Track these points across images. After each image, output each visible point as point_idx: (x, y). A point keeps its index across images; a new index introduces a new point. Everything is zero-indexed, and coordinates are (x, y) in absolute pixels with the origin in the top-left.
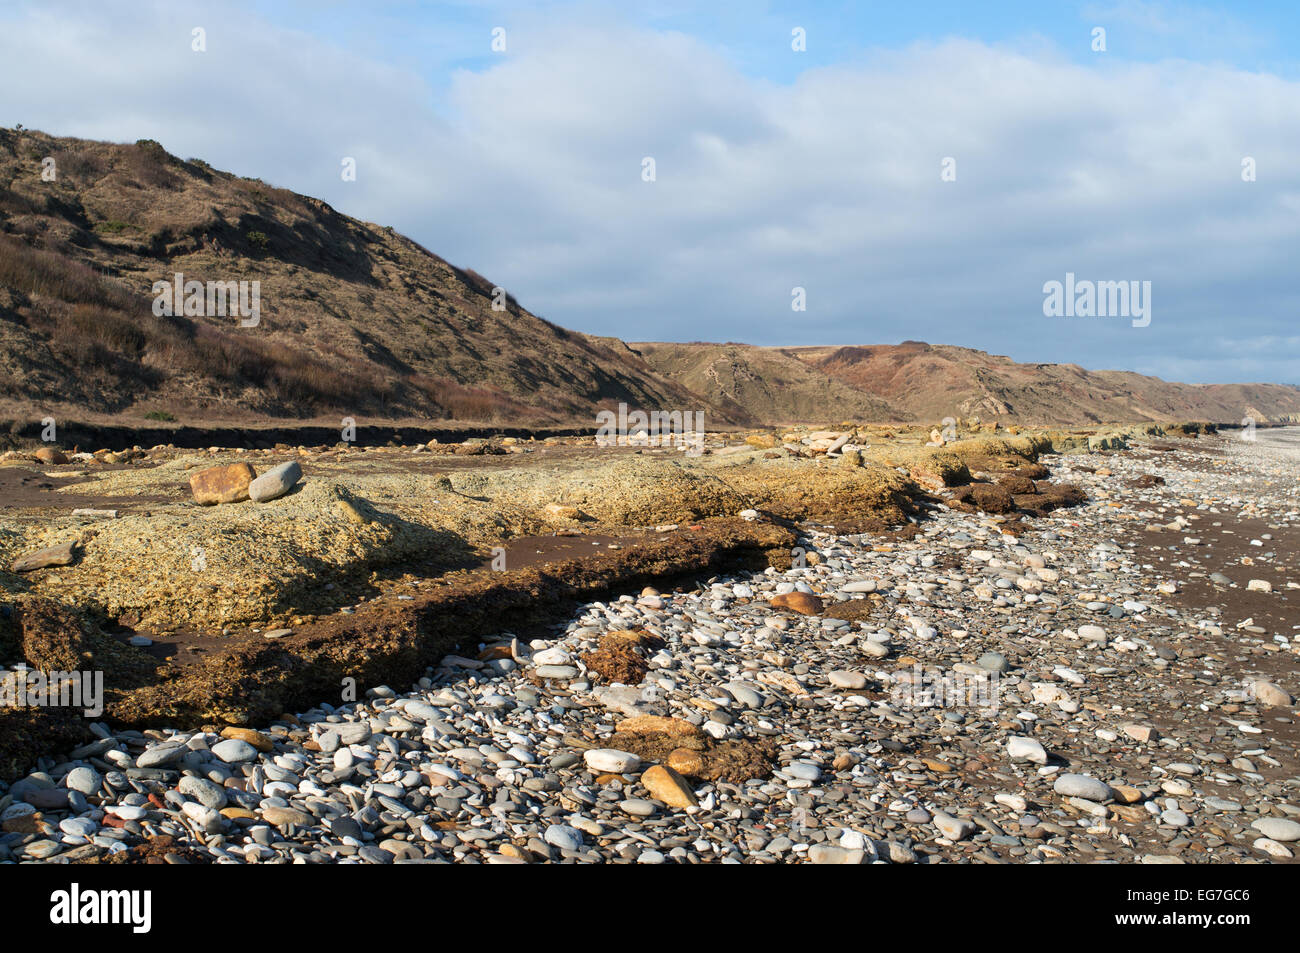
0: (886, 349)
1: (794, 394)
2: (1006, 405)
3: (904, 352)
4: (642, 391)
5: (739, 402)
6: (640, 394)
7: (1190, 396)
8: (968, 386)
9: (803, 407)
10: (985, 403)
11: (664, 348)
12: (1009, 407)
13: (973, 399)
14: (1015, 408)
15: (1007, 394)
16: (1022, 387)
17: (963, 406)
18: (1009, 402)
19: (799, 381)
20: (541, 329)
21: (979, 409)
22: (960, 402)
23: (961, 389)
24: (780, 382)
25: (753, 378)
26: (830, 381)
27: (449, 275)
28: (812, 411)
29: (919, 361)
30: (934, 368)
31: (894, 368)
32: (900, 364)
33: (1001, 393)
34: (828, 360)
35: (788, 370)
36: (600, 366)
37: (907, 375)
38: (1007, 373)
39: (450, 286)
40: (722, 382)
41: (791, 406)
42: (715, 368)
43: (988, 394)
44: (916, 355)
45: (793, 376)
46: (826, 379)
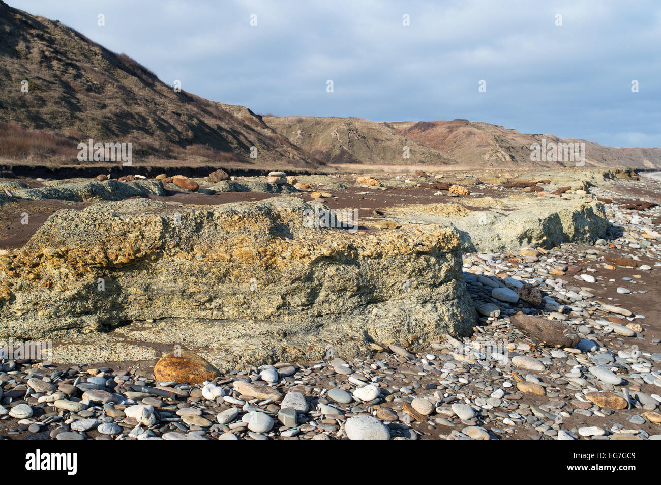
0: (443, 123)
1: (384, 147)
2: (511, 156)
3: (454, 125)
4: (238, 140)
5: (350, 152)
6: (235, 142)
7: (614, 153)
8: (489, 145)
9: (389, 155)
10: (498, 154)
11: (309, 119)
12: (512, 157)
13: (491, 152)
14: (516, 158)
15: (512, 150)
16: (521, 146)
17: (485, 156)
18: (513, 155)
19: (387, 140)
20: (169, 95)
21: (495, 158)
22: (484, 154)
23: (485, 146)
24: (377, 140)
25: (360, 138)
26: (406, 140)
27: (96, 54)
28: (394, 158)
29: (463, 129)
30: (470, 134)
31: (447, 134)
32: (451, 131)
33: (508, 149)
34: (411, 129)
35: (382, 133)
36: (206, 121)
37: (454, 138)
38: (513, 138)
39: (95, 62)
40: (342, 140)
41: (382, 155)
42: (337, 131)
43: (500, 149)
44: (460, 126)
45: (384, 137)
46: (404, 139)
